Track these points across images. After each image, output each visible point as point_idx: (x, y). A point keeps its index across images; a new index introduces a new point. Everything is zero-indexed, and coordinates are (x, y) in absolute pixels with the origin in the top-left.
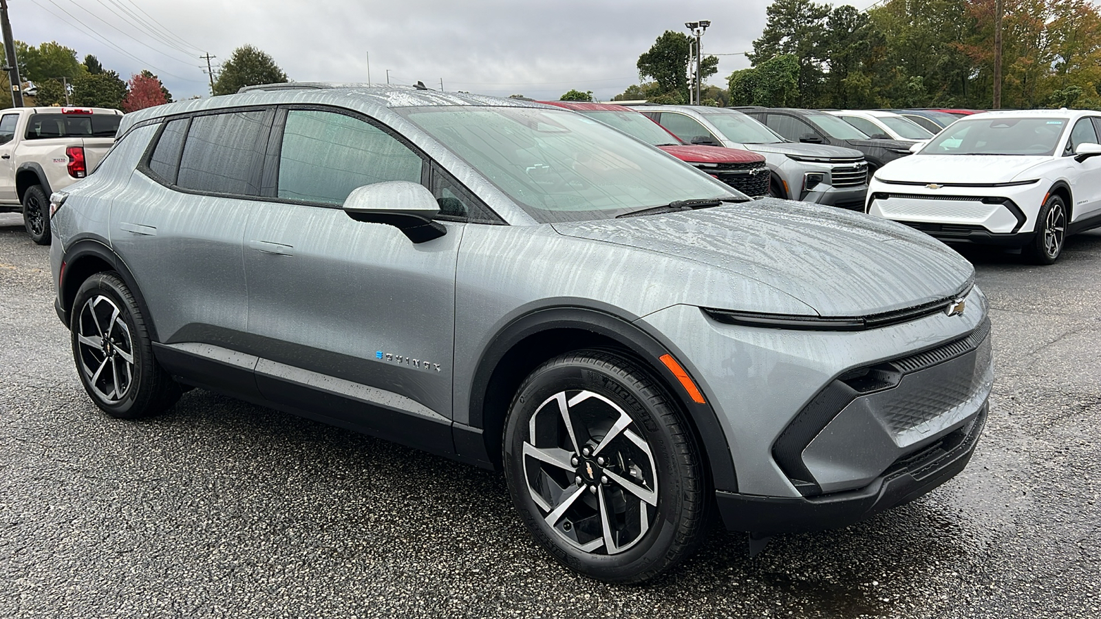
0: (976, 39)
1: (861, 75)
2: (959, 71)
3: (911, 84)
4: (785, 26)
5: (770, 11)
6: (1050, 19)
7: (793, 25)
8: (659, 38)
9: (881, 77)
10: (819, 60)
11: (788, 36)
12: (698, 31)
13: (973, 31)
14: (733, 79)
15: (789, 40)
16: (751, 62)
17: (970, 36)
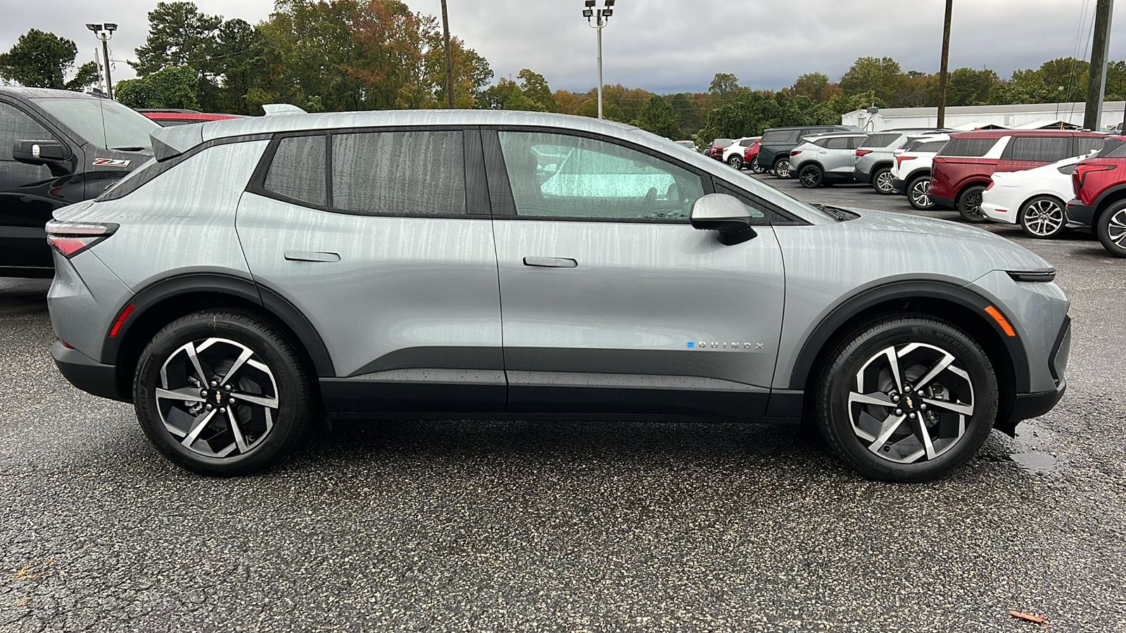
0: (364, 62)
1: (261, 92)
2: (352, 93)
3: (310, 103)
4: (173, 35)
5: (152, 17)
6: (425, 50)
7: (181, 35)
8: (23, 37)
9: (281, 95)
10: (212, 74)
11: (176, 46)
12: (104, 34)
13: (360, 55)
14: (120, 90)
15: (178, 50)
16: (137, 72)
17: (358, 59)
